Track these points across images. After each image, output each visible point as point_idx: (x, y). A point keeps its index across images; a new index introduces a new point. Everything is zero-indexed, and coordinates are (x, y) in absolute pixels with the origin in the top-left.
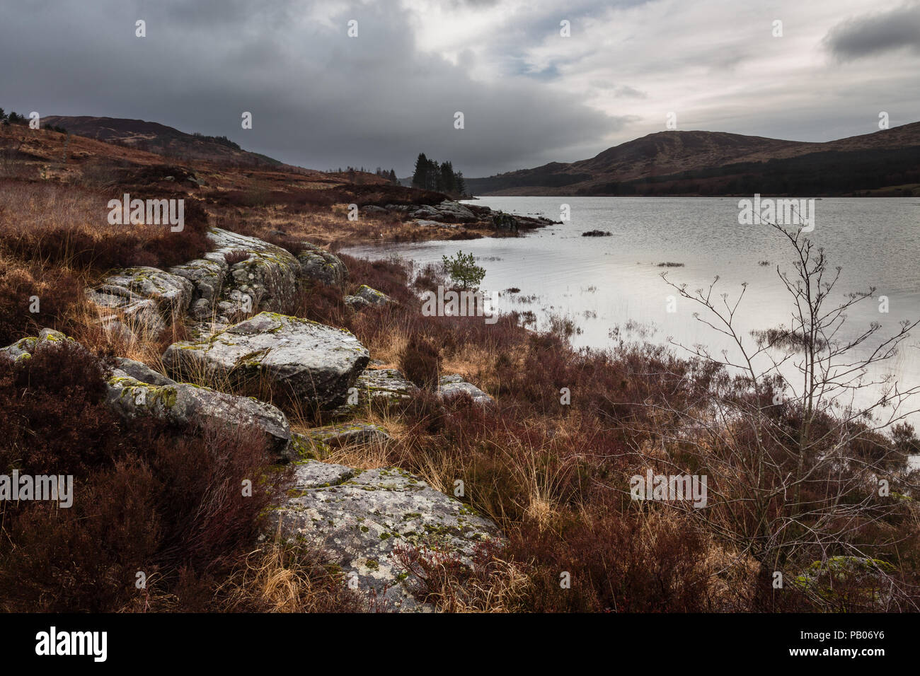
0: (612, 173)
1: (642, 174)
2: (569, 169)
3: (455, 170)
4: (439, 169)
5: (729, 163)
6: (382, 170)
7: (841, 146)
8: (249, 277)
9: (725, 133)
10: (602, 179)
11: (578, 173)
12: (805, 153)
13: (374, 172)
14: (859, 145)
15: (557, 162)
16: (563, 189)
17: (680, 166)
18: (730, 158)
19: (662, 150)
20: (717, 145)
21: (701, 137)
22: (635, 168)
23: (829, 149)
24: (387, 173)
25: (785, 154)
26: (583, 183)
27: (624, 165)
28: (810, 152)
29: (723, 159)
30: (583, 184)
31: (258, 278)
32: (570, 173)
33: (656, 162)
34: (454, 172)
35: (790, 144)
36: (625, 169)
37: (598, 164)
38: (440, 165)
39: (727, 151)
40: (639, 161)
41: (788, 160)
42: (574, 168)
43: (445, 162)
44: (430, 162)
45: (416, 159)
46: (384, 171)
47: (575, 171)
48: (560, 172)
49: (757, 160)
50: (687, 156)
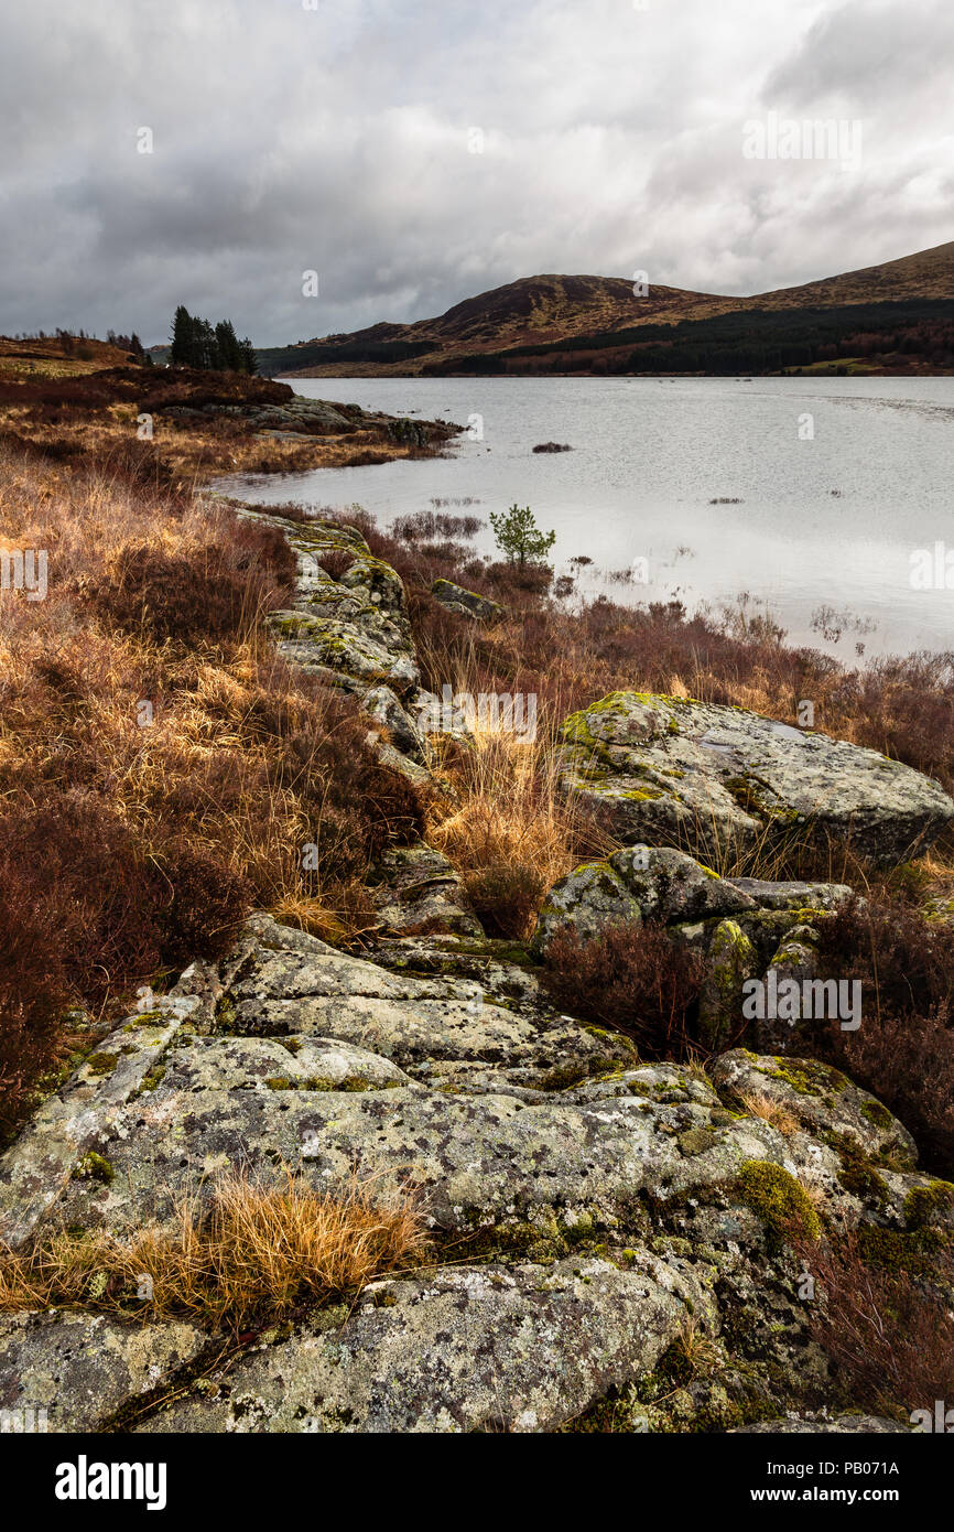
0: (470, 340)
1: (513, 341)
2: (406, 334)
3: (240, 337)
4: (213, 334)
5: (628, 326)
6: (117, 336)
7: (766, 303)
8: (373, 598)
9: (622, 280)
10: (454, 349)
11: (420, 341)
12: (724, 311)
13: (104, 339)
14: (788, 301)
15: (388, 322)
16: (400, 366)
17: (566, 330)
18: (630, 318)
19: (539, 304)
20: (613, 298)
21: (591, 286)
22: (502, 332)
23: (752, 307)
24: (126, 340)
25: (700, 313)
26: (429, 356)
27: (486, 327)
28: (729, 311)
29: (621, 319)
30: (429, 358)
31: (388, 600)
32: (409, 339)
33: (531, 324)
34: (238, 339)
35: (705, 298)
36: (488, 334)
37: (449, 326)
38: (213, 327)
39: (626, 306)
40: (507, 322)
41: (703, 323)
42: (415, 333)
43: (222, 322)
44: (197, 322)
45: (173, 317)
46: (121, 337)
47: (417, 338)
48: (394, 339)
49: (665, 322)
50: (574, 314)
